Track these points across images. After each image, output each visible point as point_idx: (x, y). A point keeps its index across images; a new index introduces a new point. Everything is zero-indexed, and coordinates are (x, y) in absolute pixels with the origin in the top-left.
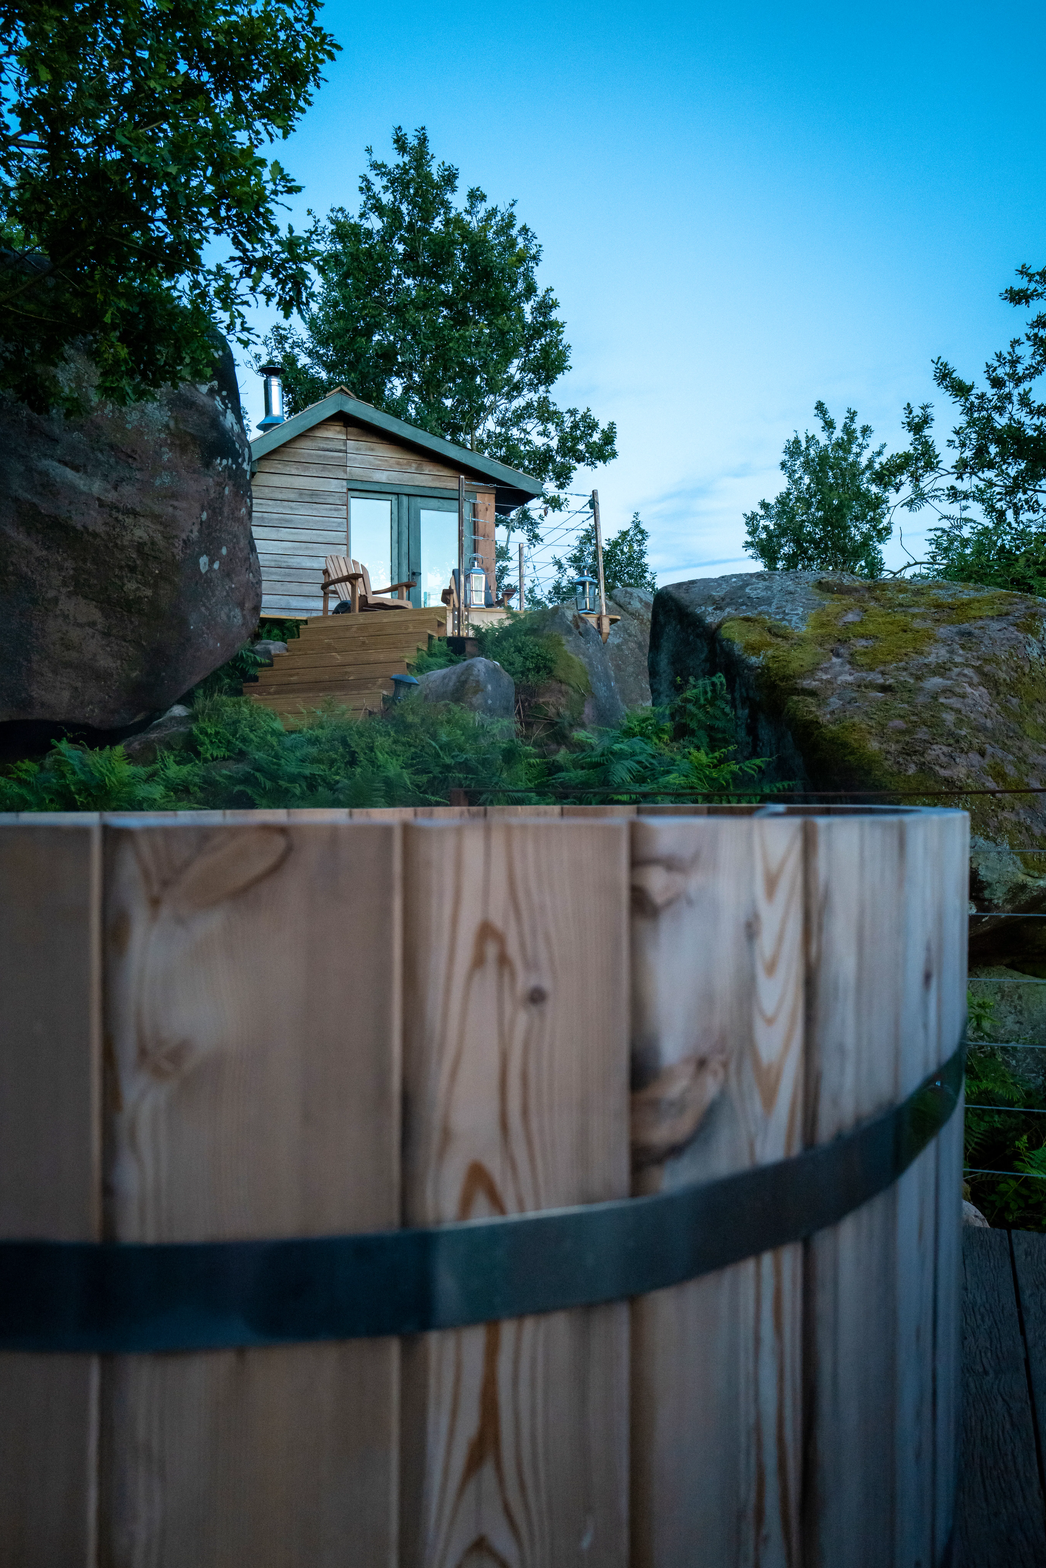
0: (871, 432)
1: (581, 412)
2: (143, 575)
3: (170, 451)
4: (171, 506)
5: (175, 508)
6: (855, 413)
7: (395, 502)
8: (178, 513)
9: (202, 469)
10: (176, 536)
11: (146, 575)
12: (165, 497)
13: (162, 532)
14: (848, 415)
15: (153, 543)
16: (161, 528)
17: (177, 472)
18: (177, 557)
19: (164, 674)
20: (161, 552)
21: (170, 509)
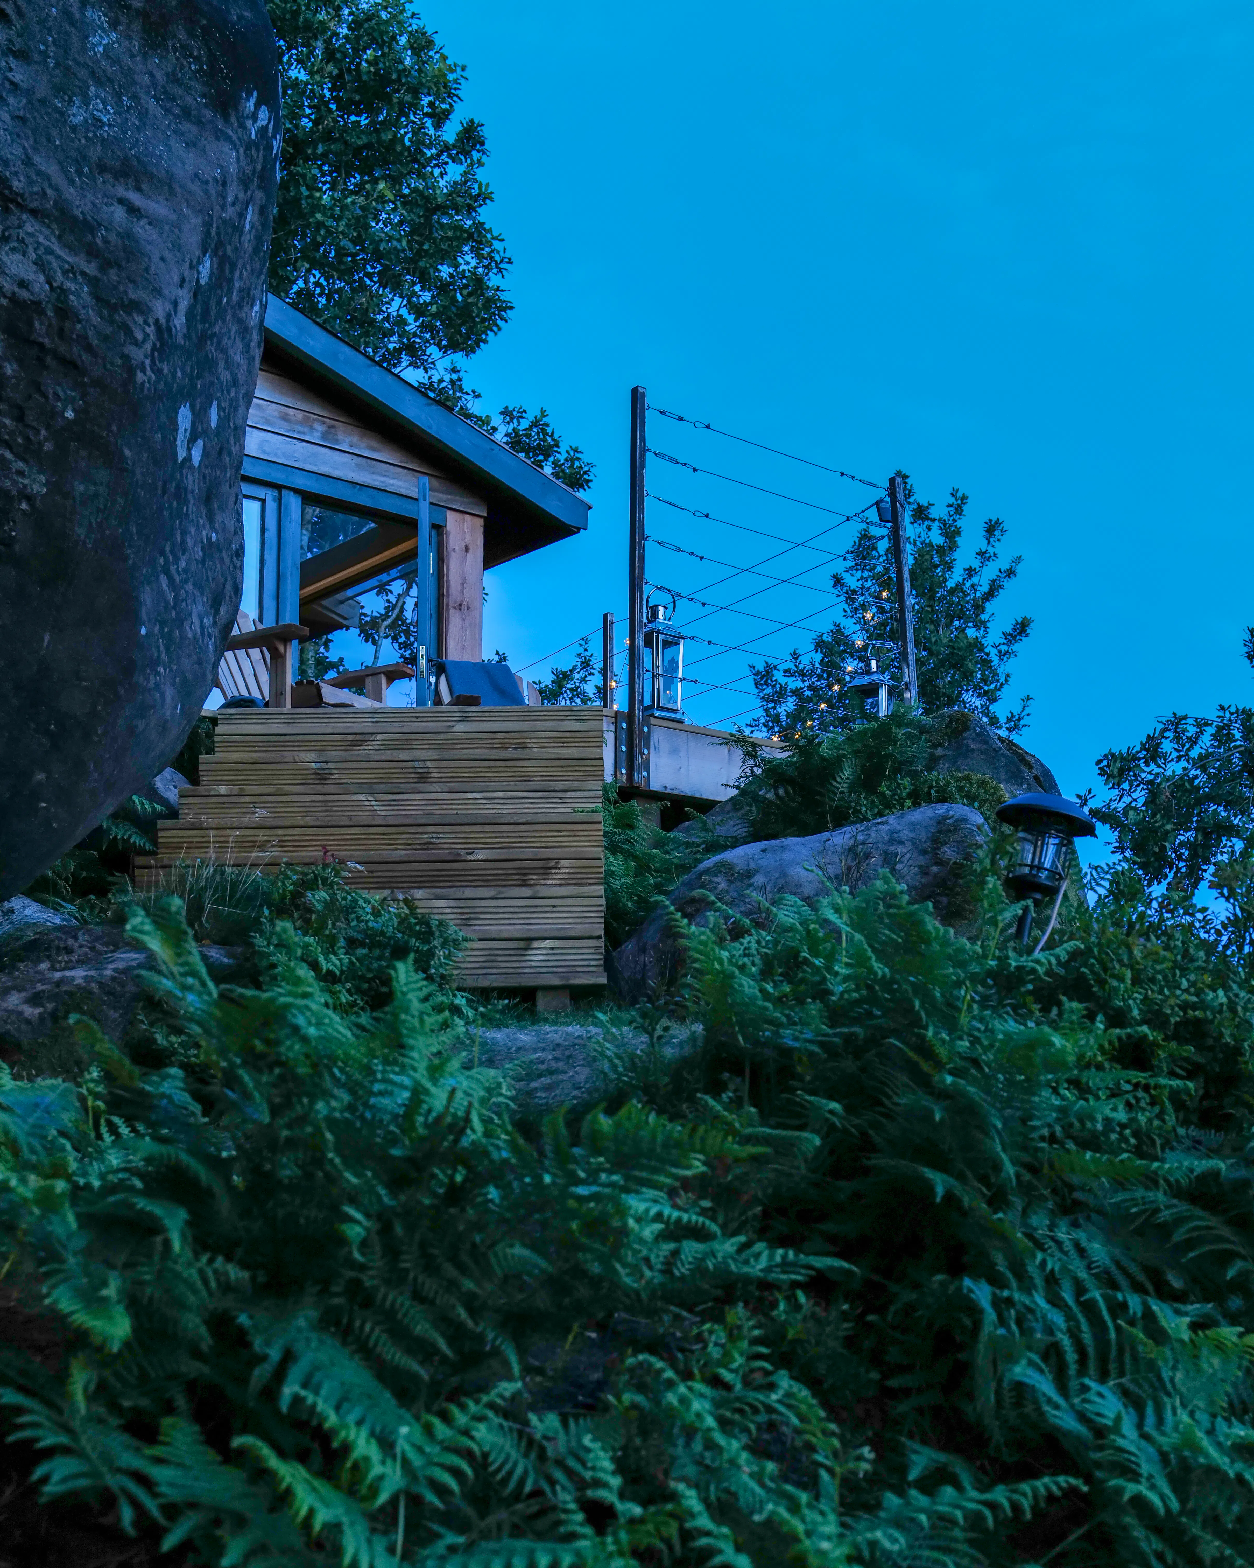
0: (1003, 531)
1: (530, 417)
2: (20, 418)
3: (114, 24)
4: (121, 201)
5: (133, 211)
6: (964, 498)
7: (271, 506)
8: (142, 230)
9: (208, 114)
10: (135, 307)
11: (30, 419)
12: (102, 168)
13: (93, 282)
14: (952, 500)
15: (64, 312)
16: (91, 269)
17: (135, 97)
18: (140, 377)
19: (40, 776)
20: (89, 348)
21: (119, 213)
